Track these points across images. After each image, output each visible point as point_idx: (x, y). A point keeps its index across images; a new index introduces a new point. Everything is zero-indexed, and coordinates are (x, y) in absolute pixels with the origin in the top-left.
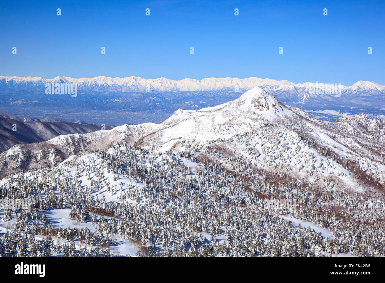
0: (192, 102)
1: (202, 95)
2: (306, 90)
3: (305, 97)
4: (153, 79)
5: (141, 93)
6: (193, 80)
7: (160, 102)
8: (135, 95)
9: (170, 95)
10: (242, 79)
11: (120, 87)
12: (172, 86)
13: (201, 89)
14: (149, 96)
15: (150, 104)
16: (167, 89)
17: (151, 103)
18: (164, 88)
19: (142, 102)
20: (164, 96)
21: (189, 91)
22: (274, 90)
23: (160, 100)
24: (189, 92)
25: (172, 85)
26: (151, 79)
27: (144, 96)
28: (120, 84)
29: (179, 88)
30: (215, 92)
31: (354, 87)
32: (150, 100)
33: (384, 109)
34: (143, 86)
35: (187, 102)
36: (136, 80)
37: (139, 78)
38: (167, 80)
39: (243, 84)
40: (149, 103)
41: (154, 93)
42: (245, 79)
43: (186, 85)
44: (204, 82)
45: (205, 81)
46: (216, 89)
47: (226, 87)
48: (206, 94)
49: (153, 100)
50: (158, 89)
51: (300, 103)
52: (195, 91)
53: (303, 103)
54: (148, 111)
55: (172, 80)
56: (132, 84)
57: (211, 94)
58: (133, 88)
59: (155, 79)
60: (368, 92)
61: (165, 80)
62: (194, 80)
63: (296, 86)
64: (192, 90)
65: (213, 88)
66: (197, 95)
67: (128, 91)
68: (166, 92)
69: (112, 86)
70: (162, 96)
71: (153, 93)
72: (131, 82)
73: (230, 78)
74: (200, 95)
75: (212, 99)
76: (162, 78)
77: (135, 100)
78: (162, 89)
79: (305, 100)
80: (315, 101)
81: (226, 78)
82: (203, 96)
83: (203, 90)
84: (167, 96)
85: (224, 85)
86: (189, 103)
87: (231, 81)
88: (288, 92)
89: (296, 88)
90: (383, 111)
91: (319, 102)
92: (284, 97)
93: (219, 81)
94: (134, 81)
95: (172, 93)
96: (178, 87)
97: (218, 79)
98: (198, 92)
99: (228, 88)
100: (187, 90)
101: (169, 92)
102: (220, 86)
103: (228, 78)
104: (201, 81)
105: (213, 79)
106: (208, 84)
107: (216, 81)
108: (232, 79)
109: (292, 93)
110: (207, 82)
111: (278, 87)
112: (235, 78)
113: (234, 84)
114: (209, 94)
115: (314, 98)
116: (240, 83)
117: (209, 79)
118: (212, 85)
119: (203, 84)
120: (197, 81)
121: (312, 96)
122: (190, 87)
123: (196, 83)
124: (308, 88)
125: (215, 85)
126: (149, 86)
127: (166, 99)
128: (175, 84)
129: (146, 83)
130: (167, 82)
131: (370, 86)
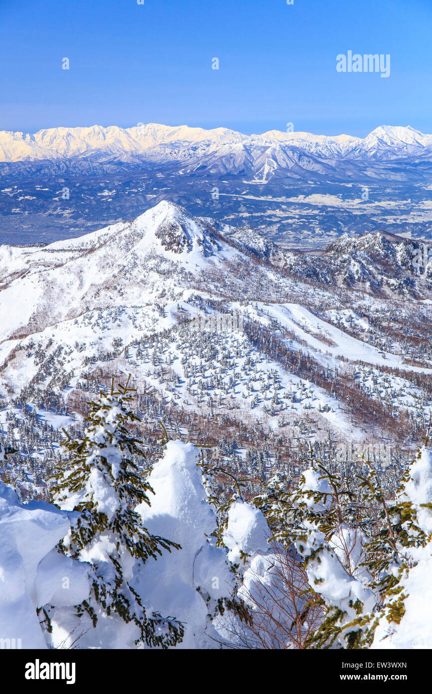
0: (18, 189)
1: (39, 171)
2: (268, 152)
3: (267, 169)
6: (16, 134)
10: (128, 130)
13: (36, 155)
21: (7, 161)
22: (200, 152)
24: (9, 164)
30: (68, 163)
31: (371, 142)
35: (7, 190)
39: (132, 140)
42: (134, 129)
44: (43, 138)
45: (45, 137)
46: (70, 155)
47: (94, 148)
48: (48, 167)
51: (256, 181)
52: (21, 160)
53: (264, 182)
57: (58, 167)
60: (400, 149)
62: (19, 134)
63: (247, 142)
64: (14, 159)
65: (63, 152)
66: (27, 171)
73: (101, 127)
74: (34, 170)
75: (63, 181)
79: (268, 174)
80: (289, 174)
81: (91, 128)
82: (42, 172)
83: (40, 157)
85: (88, 146)
86: (11, 193)
87: (104, 134)
88: (230, 157)
89: (247, 149)
91: (298, 177)
92: (222, 170)
93: (75, 135)
97: (72, 130)
98: (29, 163)
99: (99, 150)
102: (78, 146)
103: (97, 128)
104: (35, 135)
105: (62, 131)
106: (51, 142)
107: (69, 135)
108: (105, 130)
109: (239, 161)
110: (47, 139)
111: (208, 146)
112: (112, 127)
113: (110, 141)
114: (56, 168)
115: (287, 169)
116: (123, 137)
117: (51, 131)
118: (61, 146)
119: (40, 143)
120: (24, 138)
121: (284, 165)
122: (9, 151)
123: (22, 142)
124: (273, 145)
125: (68, 144)
131: (403, 137)
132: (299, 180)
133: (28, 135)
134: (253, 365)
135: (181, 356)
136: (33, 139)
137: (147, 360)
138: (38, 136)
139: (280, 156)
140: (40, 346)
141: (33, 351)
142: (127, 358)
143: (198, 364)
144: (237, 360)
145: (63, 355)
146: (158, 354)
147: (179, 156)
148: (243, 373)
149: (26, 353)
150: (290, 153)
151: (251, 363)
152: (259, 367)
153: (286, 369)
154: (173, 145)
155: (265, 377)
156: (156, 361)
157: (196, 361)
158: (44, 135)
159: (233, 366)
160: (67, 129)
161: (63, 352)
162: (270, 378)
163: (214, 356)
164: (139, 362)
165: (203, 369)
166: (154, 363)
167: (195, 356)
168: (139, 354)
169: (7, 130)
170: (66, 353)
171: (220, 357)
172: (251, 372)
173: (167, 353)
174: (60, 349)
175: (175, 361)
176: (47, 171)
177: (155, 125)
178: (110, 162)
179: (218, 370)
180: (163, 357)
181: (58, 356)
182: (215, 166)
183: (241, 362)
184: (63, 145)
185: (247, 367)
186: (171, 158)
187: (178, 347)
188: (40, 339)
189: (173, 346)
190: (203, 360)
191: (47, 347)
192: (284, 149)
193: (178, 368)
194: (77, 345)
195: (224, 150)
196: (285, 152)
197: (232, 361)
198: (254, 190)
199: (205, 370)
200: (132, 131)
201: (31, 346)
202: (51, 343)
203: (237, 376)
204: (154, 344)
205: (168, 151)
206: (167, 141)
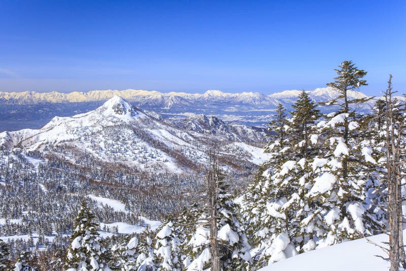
2: (170, 98)
3: (169, 104)
4: (46, 93)
5: (35, 104)
6: (80, 93)
8: (30, 107)
9: (60, 105)
10: (121, 91)
11: (17, 101)
12: (63, 98)
14: (42, 107)
15: (43, 114)
16: (58, 101)
18: (56, 100)
19: (36, 112)
20: (56, 107)
22: (146, 98)
24: (77, 103)
26: (44, 93)
27: (38, 108)
28: (17, 98)
31: (206, 95)
32: (43, 110)
33: (227, 110)
34: (37, 99)
36: (31, 94)
37: (33, 92)
40: (43, 113)
41: (47, 104)
42: (123, 91)
43: (75, 97)
44: (90, 94)
46: (99, 99)
49: (46, 110)
50: (51, 101)
51: (166, 108)
52: (82, 101)
53: (168, 108)
55: (63, 94)
56: (27, 98)
58: (29, 101)
59: (48, 93)
60: (216, 98)
61: (57, 93)
62: (82, 93)
63: (163, 94)
64: (80, 101)
67: (24, 104)
68: (57, 104)
69: (10, 99)
70: (54, 107)
72: (27, 96)
73: (111, 90)
74: (86, 104)
76: (53, 92)
77: (30, 111)
78: (54, 101)
79: (170, 106)
80: (177, 106)
81: (108, 91)
83: (89, 101)
84: (58, 106)
85: (106, 97)
87: (112, 93)
88: (156, 100)
89: (163, 97)
90: (226, 112)
91: (181, 107)
92: (154, 104)
93: (102, 93)
94: (29, 95)
95: (63, 104)
96: (68, 98)
97: (101, 91)
98: (85, 102)
100: (76, 101)
101: (60, 103)
102: (103, 97)
105: (97, 92)
106: (93, 95)
107: (100, 93)
108: (113, 91)
109: (160, 101)
110: (92, 94)
111: (149, 96)
112: (115, 90)
113: (114, 95)
115: (176, 104)
116: (119, 94)
117: (93, 92)
119: (89, 96)
120: (84, 94)
121: (176, 103)
122: (78, 99)
124: (172, 96)
125: (99, 96)
126: (42, 99)
127: (58, 109)
128: (66, 97)
129: (40, 96)
130: (58, 95)
131: (217, 93)
138: (88, 93)
139: (174, 100)
147: (139, 100)
150: (178, 99)
154: (137, 97)
160: (99, 91)
169: (77, 91)
177: (131, 90)
182: (151, 103)
184: (98, 97)
186: (136, 101)
192: (176, 97)
195: (154, 97)
198: (165, 111)
205: (135, 98)
206: (135, 95)
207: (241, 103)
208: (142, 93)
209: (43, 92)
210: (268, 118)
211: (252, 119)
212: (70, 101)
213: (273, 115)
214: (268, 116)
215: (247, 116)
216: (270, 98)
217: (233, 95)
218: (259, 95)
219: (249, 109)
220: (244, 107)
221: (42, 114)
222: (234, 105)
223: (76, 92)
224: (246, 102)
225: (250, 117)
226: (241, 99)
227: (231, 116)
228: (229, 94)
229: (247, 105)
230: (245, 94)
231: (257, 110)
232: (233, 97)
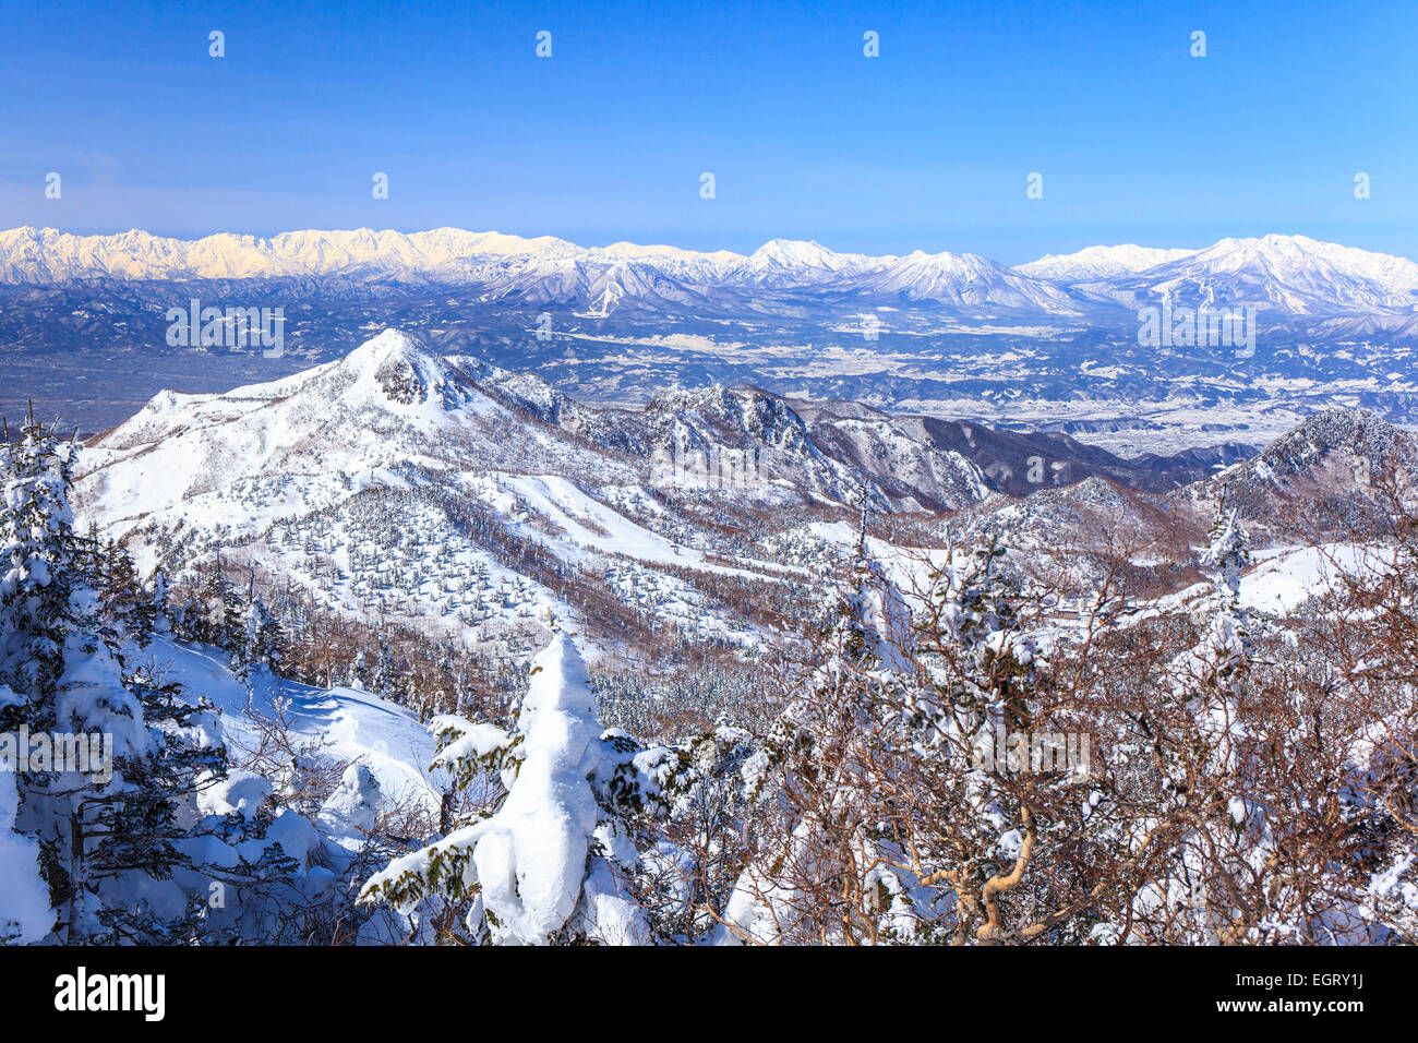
1: (274, 292)
2: (611, 272)
3: (608, 297)
4: (102, 238)
5: (58, 284)
6: (244, 238)
7: (128, 318)
8: (35, 295)
10: (411, 236)
12: (172, 260)
13: (274, 270)
14: (88, 300)
15: (92, 329)
16: (153, 270)
17: (97, 324)
18: (143, 266)
19: (63, 320)
20: (144, 298)
21: (231, 277)
22: (514, 271)
23: (128, 312)
24: (231, 282)
25: (170, 257)
26: (96, 238)
27: (70, 301)
29: (196, 269)
30: (318, 281)
31: (759, 261)
32: (91, 311)
33: (843, 328)
34: (66, 262)
36: (39, 239)
37: (49, 232)
38: (152, 238)
39: (416, 252)
40: (91, 322)
41: (107, 285)
42: (421, 234)
43: (220, 256)
44: (284, 245)
45: (287, 244)
46: (323, 270)
47: (359, 262)
48: (288, 288)
49: (104, 311)
50: (122, 272)
51: (592, 313)
52: (250, 275)
53: (604, 315)
54: (85, 351)
55: (171, 241)
56: (24, 256)
57: (304, 287)
58: (31, 268)
59: (109, 238)
60: (800, 274)
61: (145, 238)
62: (249, 239)
63: (582, 258)
64: (240, 274)
65: (313, 265)
66: (260, 293)
67: (11, 280)
68: (148, 283)
70: (135, 297)
71: (103, 287)
72: (22, 248)
73: (371, 231)
74: (267, 290)
75: (309, 307)
76: (132, 233)
77: (37, 314)
78: (135, 271)
79: (610, 305)
80: (640, 305)
81: (356, 232)
82: (280, 293)
83: (279, 272)
84: (152, 294)
85: (350, 256)
87: (374, 242)
88: (556, 279)
89: (580, 268)
90: (839, 334)
91: (654, 309)
92: (544, 297)
93: (331, 241)
94: (31, 243)
95: (170, 285)
96: (190, 262)
97: (327, 235)
98: (262, 280)
99: (367, 264)
100: (225, 276)
101: (159, 283)
102: (337, 258)
103: (364, 232)
104: (273, 241)
105: (314, 236)
106: (297, 251)
107: (323, 241)
108: (376, 236)
109: (569, 284)
110: (290, 246)
111: (526, 261)
112: (388, 231)
113: (383, 251)
114: (300, 288)
115: (637, 298)
116: (403, 247)
117: (297, 235)
118: (311, 257)
119: (280, 253)
120: (256, 243)
121: (633, 292)
122: (233, 263)
123: (254, 250)
124: (618, 264)
125: (321, 254)
126: (87, 261)
127: (150, 308)
128: (183, 256)
129: (77, 249)
130: (152, 245)
131: (805, 256)
132: (655, 313)
133: (262, 240)
134: (451, 554)
135: (348, 541)
136: (270, 246)
137: (297, 547)
138: (276, 242)
139: (628, 279)
140: (165, 529)
141: (154, 537)
142: (269, 542)
143: (371, 552)
144: (427, 548)
145: (197, 542)
146: (315, 538)
147: (483, 275)
148: (435, 566)
149: (144, 538)
150: (643, 275)
151: (449, 552)
152: (459, 557)
153: (499, 562)
154: (476, 260)
155: (466, 572)
156: (311, 547)
157: (369, 548)
158: (285, 240)
159: (424, 554)
160: (321, 232)
161: (197, 537)
162: (473, 573)
163: (394, 542)
164: (285, 549)
165: (378, 560)
166: (307, 549)
167: (368, 542)
168: (287, 537)
169: (232, 232)
170: (202, 540)
171: (404, 542)
172: (448, 565)
173: (328, 537)
174: (194, 533)
175: (339, 549)
176: (286, 292)
177: (451, 231)
178: (381, 282)
179: (398, 562)
180: (322, 542)
181: (190, 543)
182: (533, 291)
183: (433, 550)
184: (314, 255)
185: (441, 557)
186: (472, 278)
187: (346, 529)
188: (166, 519)
189: (338, 527)
190: (379, 547)
191: (176, 530)
192: (634, 269)
193: (341, 559)
194: (218, 527)
195: (547, 268)
196: (635, 273)
197: (420, 548)
198: (589, 326)
199: (380, 561)
200: (417, 238)
201: (152, 529)
202: (181, 524)
203: (426, 570)
204: (312, 524)
205: (468, 267)
206: (467, 254)
207: (902, 299)
208: (499, 244)
209: (86, 234)
210: (1009, 366)
211: (942, 366)
212: (202, 273)
213: (1031, 354)
214: (1009, 356)
215: (923, 356)
216: (1023, 277)
217: (873, 263)
218: (977, 265)
219: (937, 324)
220: (913, 315)
221: (87, 326)
222: (872, 303)
223: (225, 236)
224: (924, 296)
225: (937, 357)
226: (903, 282)
227: (858, 351)
228: (854, 258)
229: (928, 304)
230: (920, 258)
231: (966, 330)
232: (872, 273)
